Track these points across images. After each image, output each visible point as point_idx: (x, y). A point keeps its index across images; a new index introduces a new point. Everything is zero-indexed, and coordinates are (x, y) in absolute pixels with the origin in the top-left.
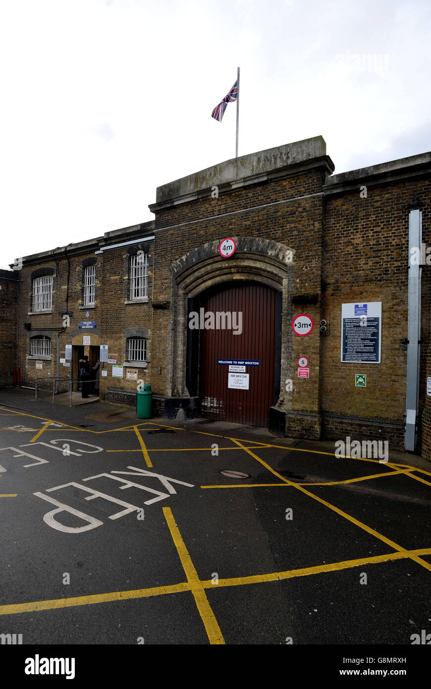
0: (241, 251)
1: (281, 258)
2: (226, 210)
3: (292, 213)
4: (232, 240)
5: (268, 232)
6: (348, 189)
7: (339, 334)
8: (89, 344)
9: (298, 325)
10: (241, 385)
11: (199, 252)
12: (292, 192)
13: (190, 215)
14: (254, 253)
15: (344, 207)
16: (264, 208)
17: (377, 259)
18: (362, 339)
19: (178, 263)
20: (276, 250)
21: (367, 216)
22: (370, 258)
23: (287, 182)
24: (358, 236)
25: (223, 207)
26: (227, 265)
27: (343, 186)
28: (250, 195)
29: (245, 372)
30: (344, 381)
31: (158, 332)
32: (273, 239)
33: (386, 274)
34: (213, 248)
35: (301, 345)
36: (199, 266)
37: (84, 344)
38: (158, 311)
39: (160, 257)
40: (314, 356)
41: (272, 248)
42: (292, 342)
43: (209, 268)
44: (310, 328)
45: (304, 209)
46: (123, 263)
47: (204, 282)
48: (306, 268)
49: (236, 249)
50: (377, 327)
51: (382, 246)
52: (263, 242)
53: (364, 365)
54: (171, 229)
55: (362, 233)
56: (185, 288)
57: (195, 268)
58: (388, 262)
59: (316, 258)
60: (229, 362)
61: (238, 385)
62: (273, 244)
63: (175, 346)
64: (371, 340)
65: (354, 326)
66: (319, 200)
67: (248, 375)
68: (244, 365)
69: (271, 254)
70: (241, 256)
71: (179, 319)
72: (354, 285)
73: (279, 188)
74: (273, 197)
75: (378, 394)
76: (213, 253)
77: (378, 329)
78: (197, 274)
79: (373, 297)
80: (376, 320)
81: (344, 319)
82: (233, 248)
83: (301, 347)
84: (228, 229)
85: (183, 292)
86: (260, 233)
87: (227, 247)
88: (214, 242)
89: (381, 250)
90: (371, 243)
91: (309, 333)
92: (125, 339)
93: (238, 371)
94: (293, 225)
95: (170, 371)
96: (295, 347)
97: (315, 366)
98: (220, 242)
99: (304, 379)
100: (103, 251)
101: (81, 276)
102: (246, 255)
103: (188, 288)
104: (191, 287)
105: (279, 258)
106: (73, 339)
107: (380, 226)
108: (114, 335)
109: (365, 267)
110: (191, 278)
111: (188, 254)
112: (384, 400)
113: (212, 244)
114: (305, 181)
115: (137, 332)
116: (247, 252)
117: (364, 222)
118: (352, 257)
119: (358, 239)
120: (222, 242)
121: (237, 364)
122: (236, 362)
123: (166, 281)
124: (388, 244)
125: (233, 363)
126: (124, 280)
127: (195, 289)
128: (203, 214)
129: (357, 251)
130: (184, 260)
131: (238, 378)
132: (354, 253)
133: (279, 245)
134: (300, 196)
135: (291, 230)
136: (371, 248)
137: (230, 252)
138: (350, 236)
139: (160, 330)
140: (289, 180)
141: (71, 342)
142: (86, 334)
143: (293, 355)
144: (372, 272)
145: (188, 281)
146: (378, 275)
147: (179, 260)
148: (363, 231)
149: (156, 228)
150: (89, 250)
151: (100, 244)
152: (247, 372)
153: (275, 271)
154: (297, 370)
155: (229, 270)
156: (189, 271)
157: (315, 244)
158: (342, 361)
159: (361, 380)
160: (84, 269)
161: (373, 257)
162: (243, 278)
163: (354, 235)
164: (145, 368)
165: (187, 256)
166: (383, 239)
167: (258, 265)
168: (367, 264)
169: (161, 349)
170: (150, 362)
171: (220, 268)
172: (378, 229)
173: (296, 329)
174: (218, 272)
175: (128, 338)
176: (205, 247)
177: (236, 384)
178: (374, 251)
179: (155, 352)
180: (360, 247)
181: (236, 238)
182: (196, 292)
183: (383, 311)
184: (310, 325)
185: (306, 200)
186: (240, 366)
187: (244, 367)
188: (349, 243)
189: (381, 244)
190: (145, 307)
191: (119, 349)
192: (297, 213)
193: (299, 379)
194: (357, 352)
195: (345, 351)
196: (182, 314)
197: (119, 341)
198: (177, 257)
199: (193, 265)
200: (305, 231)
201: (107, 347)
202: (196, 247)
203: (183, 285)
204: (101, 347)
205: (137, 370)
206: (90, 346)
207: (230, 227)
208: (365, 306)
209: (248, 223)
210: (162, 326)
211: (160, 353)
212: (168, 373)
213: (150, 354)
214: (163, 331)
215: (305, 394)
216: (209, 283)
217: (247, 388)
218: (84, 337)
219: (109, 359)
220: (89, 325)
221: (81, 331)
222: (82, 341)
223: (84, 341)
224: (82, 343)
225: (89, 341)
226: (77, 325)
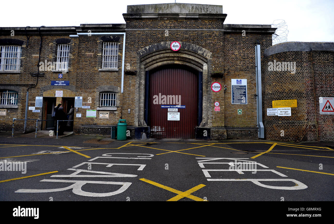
0: (183, 49)
1: (205, 55)
2: (174, 27)
3: (210, 36)
4: (179, 43)
5: (198, 42)
6: (233, 31)
7: (230, 92)
8: (62, 96)
9: (214, 87)
10: (175, 118)
11: (158, 46)
12: (210, 26)
13: (151, 25)
14: (191, 51)
15: (231, 38)
16: (196, 31)
17: (244, 62)
18: (240, 94)
19: (143, 50)
20: (202, 51)
21: (240, 44)
22: (241, 61)
23: (207, 22)
24: (237, 51)
25: (173, 25)
26: (173, 55)
28: (188, 23)
30: (233, 112)
31: (128, 88)
32: (200, 46)
33: (248, 68)
34: (167, 45)
35: (216, 96)
36: (156, 53)
37: (56, 96)
38: (128, 76)
39: (130, 45)
40: (222, 101)
41: (200, 50)
42: (211, 95)
43: (162, 55)
44: (220, 88)
45: (216, 35)
46: (98, 45)
47: (157, 63)
48: (217, 61)
49: (180, 47)
50: (245, 89)
51: (246, 57)
52: (195, 46)
53: (241, 105)
54: (138, 31)
55: (238, 50)
56: (145, 65)
57: (154, 54)
58: (248, 63)
59: (221, 58)
60: (168, 107)
61: (174, 118)
62: (201, 49)
63: (140, 98)
64: (244, 95)
65: (237, 89)
66: (222, 33)
67: (179, 113)
68: (177, 108)
69: (200, 53)
70: (182, 52)
71: (141, 81)
72: (236, 71)
73: (203, 23)
74: (201, 27)
75: (247, 117)
76: (167, 48)
77: (246, 90)
78: (153, 58)
79: (244, 77)
80: (245, 86)
81: (232, 85)
82: (179, 46)
83: (216, 97)
84: (176, 37)
85: (144, 67)
86: (194, 42)
87: (176, 46)
88: (167, 42)
89: (245, 58)
90: (242, 55)
91: (219, 91)
92: (99, 93)
93: (174, 111)
94: (210, 41)
95: (137, 111)
96: (213, 97)
97: (222, 106)
98: (171, 43)
99: (218, 112)
100: (78, 35)
101: (55, 49)
102: (185, 51)
103: (146, 65)
104: (148, 65)
105: (204, 55)
106: (45, 92)
107: (245, 49)
108: (88, 90)
109: (240, 64)
110: (150, 59)
111: (150, 46)
112: (249, 119)
113: (166, 43)
114: (216, 23)
115: (108, 88)
116: (187, 50)
117: (239, 46)
118: (234, 59)
119: (237, 53)
120: (173, 43)
121: (173, 108)
123: (134, 59)
124: (248, 56)
125: (170, 107)
126: (98, 56)
127: (150, 66)
128: (160, 26)
129: (237, 58)
130: (148, 49)
131: (174, 115)
132: (235, 58)
133: (204, 49)
134: (214, 29)
135: (210, 43)
136: (242, 57)
137: (177, 49)
138: (233, 51)
139: (129, 87)
140: (208, 20)
141: (43, 95)
142: (59, 89)
143: (212, 101)
144: (243, 67)
145: (148, 61)
146: (245, 68)
147: (144, 48)
148: (239, 50)
149: (127, 28)
150: (64, 33)
151: (77, 30)
152: (178, 112)
153: (200, 61)
154: (214, 108)
155: (173, 58)
156: (150, 56)
157: (221, 51)
158: (232, 104)
159: (240, 112)
160: (57, 45)
161: (243, 61)
162: (180, 63)
163: (235, 51)
164: (115, 111)
165: (149, 47)
166: (246, 54)
167: (191, 57)
168: (241, 63)
169: (130, 99)
170: (119, 107)
171: (169, 56)
172: (244, 50)
173: (213, 88)
174: (166, 58)
175: (100, 92)
176: (162, 44)
177: (172, 118)
178: (243, 58)
179: (125, 100)
180: (238, 56)
181: (181, 42)
182: (151, 68)
183: (247, 83)
184: (220, 87)
185: (216, 31)
186: (175, 109)
187: (177, 109)
188: (233, 54)
189: (245, 56)
190: (115, 73)
192: (212, 36)
193: (215, 112)
194: (238, 100)
195: (233, 99)
196: (144, 79)
197: (93, 94)
198: (143, 47)
199: (153, 52)
200: (216, 45)
201: (81, 98)
202: (156, 43)
203: (144, 63)
204: (76, 98)
205: (108, 112)
206: (62, 98)
207: (177, 36)
208: (241, 80)
209: (187, 36)
210: (131, 85)
211: (129, 101)
212: (136, 112)
213: (119, 102)
214: (132, 88)
215: (218, 119)
216: (160, 64)
217: (179, 120)
218: (56, 91)
219: (83, 105)
220: (62, 83)
221: (54, 88)
222: (54, 94)
223: (56, 94)
224: (54, 95)
225: (62, 94)
226: (49, 83)
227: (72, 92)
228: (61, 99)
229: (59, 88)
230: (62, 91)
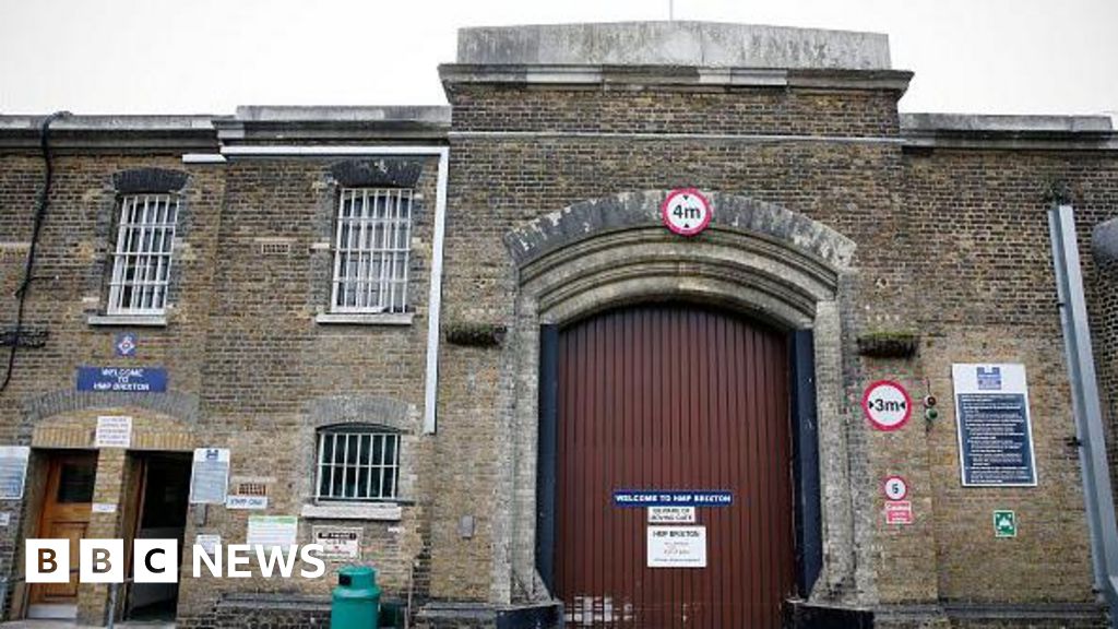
0: (723, 226)
1: (825, 255)
2: (677, 126)
3: (843, 166)
4: (699, 196)
5: (791, 194)
6: (945, 143)
7: (950, 427)
8: (127, 446)
9: (877, 405)
10: (682, 557)
11: (602, 210)
12: (837, 124)
13: (571, 115)
14: (760, 234)
15: (934, 176)
16: (777, 143)
17: (1003, 282)
18: (998, 438)
19: (534, 226)
20: (812, 235)
21: (977, 201)
22: (992, 279)
23: (826, 104)
24: (965, 236)
25: (669, 117)
26: (672, 253)
27: (936, 137)
28: (741, 107)
29: (693, 520)
30: (972, 527)
31: (460, 411)
32: (802, 211)
33: (1023, 313)
34: (644, 206)
35: (886, 449)
36: (595, 244)
37: (97, 444)
38: (462, 351)
39: (469, 205)
40: (917, 474)
41: (802, 230)
42: (865, 442)
43: (621, 253)
44: (903, 412)
45: (868, 162)
46: (314, 202)
47: (595, 286)
48: (884, 282)
49: (709, 218)
50: (1021, 412)
51: (1010, 261)
52: (779, 212)
53: (1008, 490)
54: (509, 139)
55: (973, 231)
56: (541, 297)
57: (583, 248)
58: (1023, 290)
59: (901, 265)
60: (648, 498)
61: (677, 556)
62: (803, 223)
63: (518, 458)
64: (1015, 440)
65: (981, 411)
66: (897, 153)
67: (702, 530)
68: (691, 503)
69: (801, 243)
70: (716, 236)
71: (524, 377)
72: (970, 327)
73: (808, 109)
74: (798, 124)
75: (1040, 552)
76: (646, 220)
77: (1024, 418)
78: (581, 264)
79: (1008, 353)
80: (1018, 399)
81: (960, 395)
82: (703, 213)
83: (887, 454)
84: (686, 170)
85: (537, 306)
86: (772, 194)
87: (688, 210)
88: (647, 193)
89: (1008, 268)
90: (992, 251)
91: (903, 422)
92: (312, 430)
93: (675, 520)
94: (845, 190)
95: (506, 527)
96: (873, 455)
97: (923, 496)
98: (664, 195)
99: (902, 527)
100: (226, 156)
101: (107, 219)
102: (732, 236)
103: (548, 298)
104: (555, 296)
105: (820, 255)
107: (1002, 223)
108: (261, 418)
109: (985, 295)
110: (565, 272)
111: (568, 210)
112: (1054, 562)
113: (643, 197)
114: (863, 110)
115: (360, 410)
116: (738, 230)
117: (974, 211)
118: (959, 272)
119: (966, 242)
120: (672, 196)
121: (672, 503)
122: (668, 498)
123: (490, 270)
124: (1019, 258)
125: (658, 498)
126: (312, 251)
127: (564, 304)
128: (612, 121)
129: (968, 264)
130: (555, 223)
131: (677, 539)
132: (963, 267)
133: (818, 226)
134: (858, 136)
135: (843, 200)
136: (992, 262)
137: (695, 224)
138: (950, 232)
139: (468, 404)
140: (829, 98)
141: (30, 437)
142: (114, 410)
143: (872, 474)
144: (999, 307)
145: (553, 278)
146: (1011, 313)
147: (537, 220)
148: (973, 228)
149: (455, 126)
150: (160, 143)
151: (222, 135)
152: (699, 522)
153: (801, 281)
154: (883, 507)
155: (671, 266)
156: (566, 254)
157: (897, 236)
158: (964, 484)
159: (1004, 523)
160: (119, 199)
161: (998, 279)
162: (705, 289)
163: (957, 232)
164: (393, 523)
165: (563, 212)
166: (1010, 248)
167: (757, 263)
168: (989, 290)
169: (472, 464)
170: (412, 504)
171: (653, 256)
172: (1000, 228)
173: (873, 412)
174: (641, 267)
175: (318, 429)
176: (621, 200)
177: (672, 556)
178: (998, 267)
179: (446, 471)
180: (972, 256)
181: (710, 195)
182: (567, 312)
183: (1029, 384)
184: (903, 405)
185: (870, 145)
186: (680, 508)
187: (692, 509)
188: (950, 246)
189: (1007, 256)
190: (397, 336)
191: (281, 461)
192: (853, 167)
193: (891, 528)
195: (969, 462)
196: (534, 365)
197: (284, 435)
198: (531, 212)
199: (583, 238)
200: (873, 207)
201: (224, 456)
202: (593, 196)
203: (536, 288)
204: (200, 455)
205: (359, 529)
206: (129, 453)
207: (692, 166)
208: (996, 371)
209: (739, 166)
210: (477, 395)
211: (466, 471)
212: (499, 535)
213: (415, 477)
214: (478, 410)
215: (906, 561)
216: (609, 292)
217: (702, 563)
218: (101, 419)
219: (234, 494)
220: (132, 379)
221: (88, 401)
222: (88, 433)
223: (98, 434)
224: (87, 438)
225: (128, 434)
226: (65, 379)
227: (179, 423)
228: (123, 458)
229: (113, 406)
230: (129, 420)
